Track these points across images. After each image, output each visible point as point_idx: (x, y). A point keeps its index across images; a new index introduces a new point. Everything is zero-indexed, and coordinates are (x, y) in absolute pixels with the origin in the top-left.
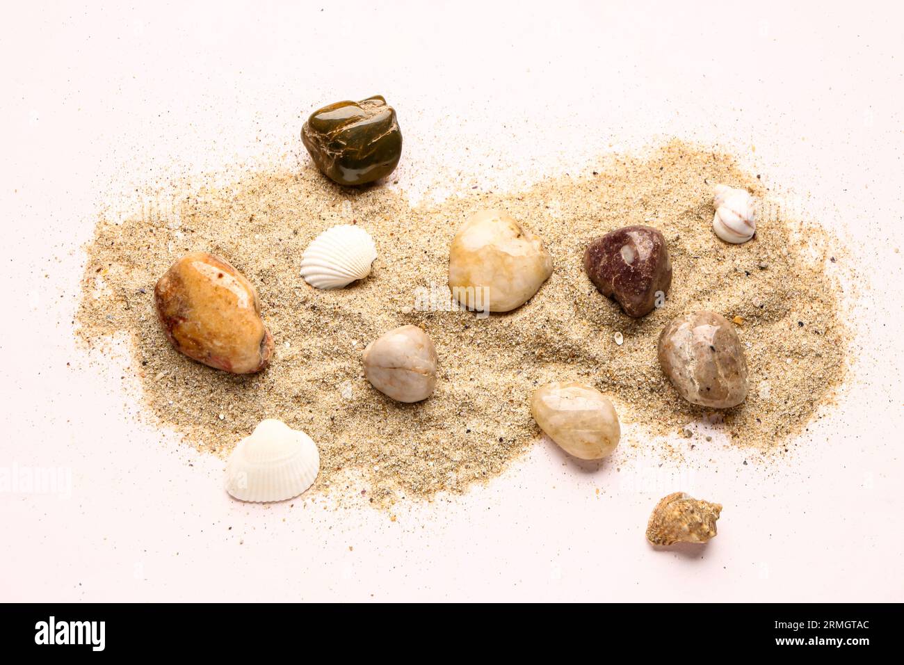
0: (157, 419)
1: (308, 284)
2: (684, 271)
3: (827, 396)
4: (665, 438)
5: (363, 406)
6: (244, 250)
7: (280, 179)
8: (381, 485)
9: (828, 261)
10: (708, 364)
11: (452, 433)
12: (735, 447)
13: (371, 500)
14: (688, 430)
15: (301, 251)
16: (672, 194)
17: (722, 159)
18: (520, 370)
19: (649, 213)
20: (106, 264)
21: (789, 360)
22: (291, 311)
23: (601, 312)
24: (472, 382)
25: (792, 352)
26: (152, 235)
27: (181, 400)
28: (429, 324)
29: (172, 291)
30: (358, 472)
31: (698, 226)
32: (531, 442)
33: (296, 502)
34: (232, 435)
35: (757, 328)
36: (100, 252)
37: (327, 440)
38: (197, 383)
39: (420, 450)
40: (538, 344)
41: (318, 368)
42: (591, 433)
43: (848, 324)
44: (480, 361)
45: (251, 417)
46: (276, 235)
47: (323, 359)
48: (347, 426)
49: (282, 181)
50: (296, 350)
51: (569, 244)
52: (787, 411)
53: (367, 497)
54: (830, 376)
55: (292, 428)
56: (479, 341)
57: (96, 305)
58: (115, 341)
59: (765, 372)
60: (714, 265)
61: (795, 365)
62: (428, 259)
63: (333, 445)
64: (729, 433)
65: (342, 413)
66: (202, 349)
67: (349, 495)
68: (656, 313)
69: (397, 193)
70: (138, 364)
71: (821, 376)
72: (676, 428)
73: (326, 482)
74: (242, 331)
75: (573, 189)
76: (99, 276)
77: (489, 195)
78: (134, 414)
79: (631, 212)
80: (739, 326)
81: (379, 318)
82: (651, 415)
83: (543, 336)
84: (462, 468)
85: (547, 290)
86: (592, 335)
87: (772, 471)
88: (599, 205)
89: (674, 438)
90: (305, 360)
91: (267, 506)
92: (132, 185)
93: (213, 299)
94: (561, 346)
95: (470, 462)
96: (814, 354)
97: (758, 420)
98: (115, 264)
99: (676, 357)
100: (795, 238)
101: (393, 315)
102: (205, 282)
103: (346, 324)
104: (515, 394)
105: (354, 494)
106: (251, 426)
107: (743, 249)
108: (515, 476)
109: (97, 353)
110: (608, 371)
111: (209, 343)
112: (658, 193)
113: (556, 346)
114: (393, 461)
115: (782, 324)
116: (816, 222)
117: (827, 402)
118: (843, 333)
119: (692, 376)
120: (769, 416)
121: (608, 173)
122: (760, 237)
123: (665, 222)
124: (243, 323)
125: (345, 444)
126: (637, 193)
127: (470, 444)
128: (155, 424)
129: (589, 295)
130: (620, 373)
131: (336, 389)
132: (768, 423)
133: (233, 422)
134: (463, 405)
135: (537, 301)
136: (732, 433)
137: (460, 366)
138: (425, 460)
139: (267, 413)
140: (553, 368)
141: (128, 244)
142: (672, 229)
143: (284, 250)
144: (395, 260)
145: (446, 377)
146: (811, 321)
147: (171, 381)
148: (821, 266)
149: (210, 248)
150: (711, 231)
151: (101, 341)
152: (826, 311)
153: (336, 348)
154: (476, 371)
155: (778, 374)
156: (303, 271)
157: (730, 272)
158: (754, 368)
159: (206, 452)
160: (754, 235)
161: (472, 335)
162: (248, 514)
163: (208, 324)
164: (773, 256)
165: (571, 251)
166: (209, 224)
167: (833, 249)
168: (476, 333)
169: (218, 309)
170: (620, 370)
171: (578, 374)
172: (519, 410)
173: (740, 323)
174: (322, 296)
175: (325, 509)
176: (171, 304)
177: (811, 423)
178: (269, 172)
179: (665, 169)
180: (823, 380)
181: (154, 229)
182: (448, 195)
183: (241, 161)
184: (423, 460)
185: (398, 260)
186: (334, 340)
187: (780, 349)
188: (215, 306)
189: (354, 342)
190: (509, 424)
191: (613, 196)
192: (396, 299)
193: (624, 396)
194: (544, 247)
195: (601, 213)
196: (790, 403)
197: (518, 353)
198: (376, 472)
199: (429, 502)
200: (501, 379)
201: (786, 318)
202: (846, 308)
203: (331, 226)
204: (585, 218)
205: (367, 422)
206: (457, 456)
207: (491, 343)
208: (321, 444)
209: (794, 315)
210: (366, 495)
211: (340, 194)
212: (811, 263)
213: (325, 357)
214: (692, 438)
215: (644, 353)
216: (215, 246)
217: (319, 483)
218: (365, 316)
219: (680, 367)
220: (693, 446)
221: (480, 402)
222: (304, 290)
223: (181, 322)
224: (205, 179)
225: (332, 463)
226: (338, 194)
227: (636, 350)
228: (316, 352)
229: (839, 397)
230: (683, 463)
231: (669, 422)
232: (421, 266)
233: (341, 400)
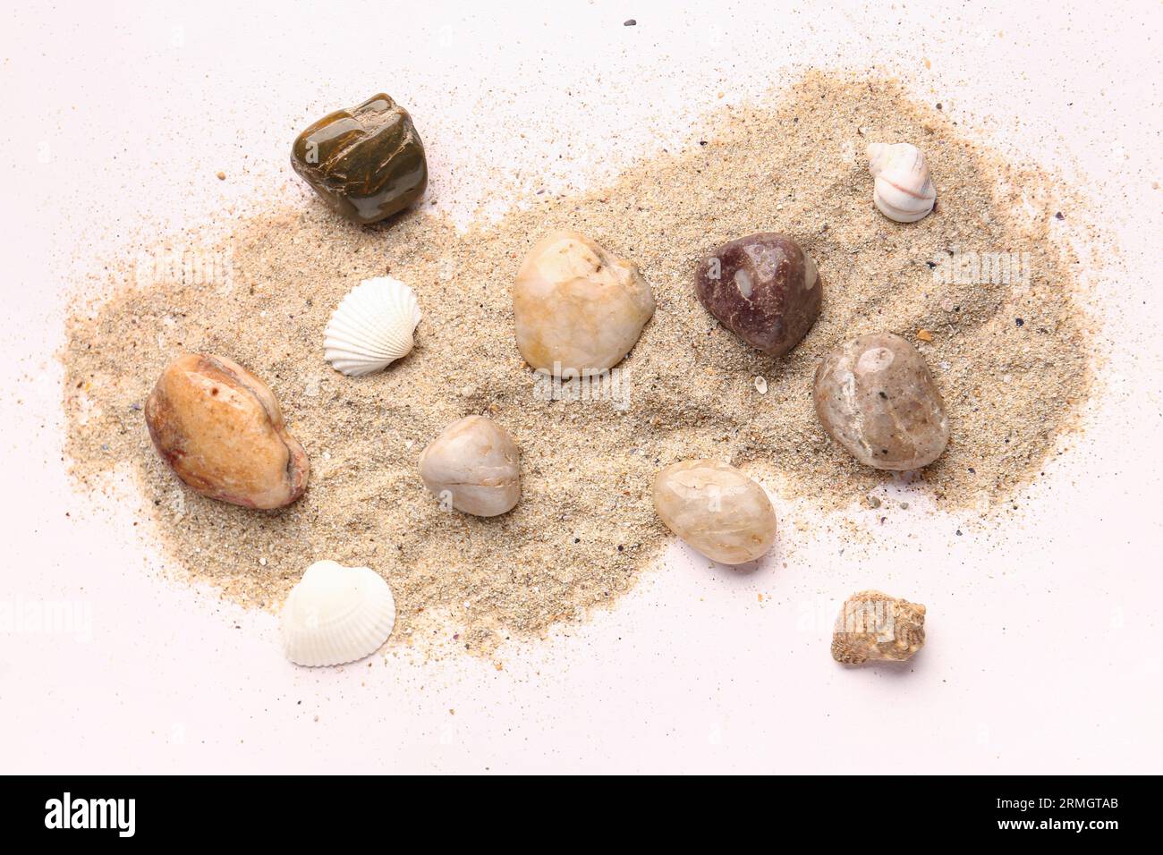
0: (187, 573)
1: (338, 371)
2: (843, 273)
3: (1068, 421)
4: (844, 514)
5: (437, 525)
6: (248, 338)
7: (282, 223)
8: (477, 625)
9: (1053, 219)
10: (880, 418)
11: (556, 546)
12: (943, 512)
13: (467, 646)
14: (874, 498)
15: (320, 328)
16: (812, 160)
17: (882, 89)
18: (635, 447)
19: (782, 195)
20: (87, 376)
21: (1007, 378)
22: (322, 412)
23: (729, 355)
24: (572, 474)
25: (1009, 365)
26: (135, 327)
27: (209, 546)
28: (502, 405)
29: (162, 416)
30: (445, 611)
31: (854, 204)
32: (662, 544)
33: (376, 660)
34: (281, 582)
35: (955, 340)
36: (76, 360)
37: (399, 575)
38: (224, 522)
39: (518, 575)
40: (652, 409)
41: (372, 481)
42: (732, 534)
43: (1089, 309)
44: (580, 442)
45: (299, 557)
46: (286, 310)
47: (375, 469)
48: (421, 552)
49: (285, 225)
50: (339, 462)
51: (673, 264)
52: (1009, 454)
53: (462, 643)
54: (1069, 392)
55: (351, 566)
56: (573, 417)
57: (85, 433)
58: (118, 477)
59: (974, 400)
60: (881, 259)
61: (1017, 383)
62: (486, 316)
63: (407, 581)
64: (931, 494)
65: (411, 537)
66: (214, 489)
67: (439, 642)
68: (807, 343)
69: (438, 217)
70: (151, 504)
71: (1055, 395)
72: (857, 497)
73: (406, 629)
74: (256, 463)
75: (675, 172)
76: (82, 392)
77: (562, 200)
78: (158, 570)
79: (756, 199)
80: (928, 343)
81: (435, 408)
82: (821, 484)
83: (655, 400)
84: (578, 590)
85: (652, 335)
86: (723, 386)
87: (997, 540)
88: (711, 194)
89: (856, 511)
90: (354, 472)
91: (339, 668)
92: (99, 262)
93: (212, 425)
94: (683, 408)
95: (586, 580)
96: (1041, 365)
97: (971, 470)
98: (98, 374)
99: (835, 413)
100: (1000, 191)
101: (453, 399)
102: (197, 403)
103: (395, 421)
104: (631, 483)
105: (444, 640)
106: (301, 568)
107: (921, 229)
108: (649, 591)
109: (98, 495)
110: (752, 433)
111: (219, 481)
112: (792, 161)
113: (677, 408)
114: (486, 593)
115: (992, 326)
116: (1031, 161)
117: (1068, 428)
118: (1083, 323)
119: (860, 437)
120: (986, 462)
121: (722, 139)
122: (943, 206)
123: (806, 206)
124: (254, 452)
125: (422, 577)
126: (763, 166)
127: (581, 557)
128: (184, 579)
129: (709, 334)
130: (769, 435)
131: (399, 506)
132: (986, 470)
133: (279, 567)
134: (564, 507)
135: (639, 354)
136: (936, 493)
137: (554, 452)
138: (528, 586)
139: (316, 550)
140: (679, 437)
141: (109, 345)
142: (817, 216)
143: (299, 330)
144: (443, 322)
145: (537, 472)
146: (1034, 315)
147: (193, 523)
148: (1044, 227)
149: (207, 340)
150: (874, 208)
151: (101, 480)
152: (1055, 297)
153: (388, 453)
154: (576, 457)
155: (993, 400)
156: (329, 355)
157: (905, 267)
158: (957, 398)
159: (254, 609)
160: (935, 205)
161: (562, 410)
162: (318, 681)
163: (212, 457)
164: (966, 231)
165: (676, 275)
166: (203, 300)
167: (1059, 199)
168: (566, 406)
169: (219, 437)
170: (768, 430)
171: (714, 440)
172: (639, 504)
173: (929, 339)
174: (357, 386)
175: (411, 664)
176: (165, 434)
177: (1048, 465)
178: (267, 215)
179: (800, 121)
180: (1060, 400)
181: (136, 318)
182: (506, 209)
183: (229, 205)
184: (524, 586)
185: (448, 322)
186: (384, 442)
187: (992, 364)
188: (215, 433)
189: (409, 444)
190: (629, 524)
191: (730, 177)
192: (452, 377)
193: (780, 463)
194: (638, 274)
195: (715, 207)
196: (1013, 440)
197: (627, 425)
198: (468, 608)
199: (542, 639)
200: (610, 464)
201: (997, 316)
202: (1084, 285)
203: (356, 283)
204: (692, 221)
205: (445, 544)
206: (567, 576)
207: (589, 417)
208: (393, 581)
209: (1010, 309)
210: (460, 639)
211: (363, 231)
212: (1029, 227)
213: (378, 465)
214: (882, 508)
215: (796, 403)
216: (212, 337)
217: (398, 632)
218: (416, 409)
219: (842, 425)
220: (883, 519)
221: (586, 499)
222: (333, 382)
223: (181, 457)
224: (187, 238)
225: (410, 603)
226: (360, 232)
227: (786, 400)
228: (364, 461)
229: (1085, 420)
230: (872, 544)
231: (846, 491)
232: (478, 327)
233: (407, 521)
